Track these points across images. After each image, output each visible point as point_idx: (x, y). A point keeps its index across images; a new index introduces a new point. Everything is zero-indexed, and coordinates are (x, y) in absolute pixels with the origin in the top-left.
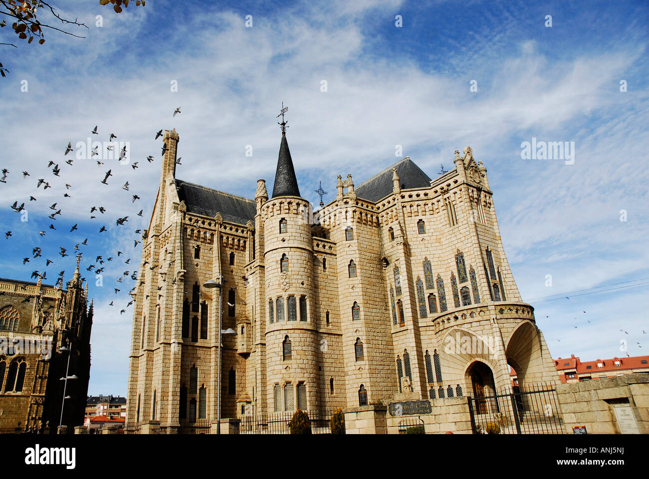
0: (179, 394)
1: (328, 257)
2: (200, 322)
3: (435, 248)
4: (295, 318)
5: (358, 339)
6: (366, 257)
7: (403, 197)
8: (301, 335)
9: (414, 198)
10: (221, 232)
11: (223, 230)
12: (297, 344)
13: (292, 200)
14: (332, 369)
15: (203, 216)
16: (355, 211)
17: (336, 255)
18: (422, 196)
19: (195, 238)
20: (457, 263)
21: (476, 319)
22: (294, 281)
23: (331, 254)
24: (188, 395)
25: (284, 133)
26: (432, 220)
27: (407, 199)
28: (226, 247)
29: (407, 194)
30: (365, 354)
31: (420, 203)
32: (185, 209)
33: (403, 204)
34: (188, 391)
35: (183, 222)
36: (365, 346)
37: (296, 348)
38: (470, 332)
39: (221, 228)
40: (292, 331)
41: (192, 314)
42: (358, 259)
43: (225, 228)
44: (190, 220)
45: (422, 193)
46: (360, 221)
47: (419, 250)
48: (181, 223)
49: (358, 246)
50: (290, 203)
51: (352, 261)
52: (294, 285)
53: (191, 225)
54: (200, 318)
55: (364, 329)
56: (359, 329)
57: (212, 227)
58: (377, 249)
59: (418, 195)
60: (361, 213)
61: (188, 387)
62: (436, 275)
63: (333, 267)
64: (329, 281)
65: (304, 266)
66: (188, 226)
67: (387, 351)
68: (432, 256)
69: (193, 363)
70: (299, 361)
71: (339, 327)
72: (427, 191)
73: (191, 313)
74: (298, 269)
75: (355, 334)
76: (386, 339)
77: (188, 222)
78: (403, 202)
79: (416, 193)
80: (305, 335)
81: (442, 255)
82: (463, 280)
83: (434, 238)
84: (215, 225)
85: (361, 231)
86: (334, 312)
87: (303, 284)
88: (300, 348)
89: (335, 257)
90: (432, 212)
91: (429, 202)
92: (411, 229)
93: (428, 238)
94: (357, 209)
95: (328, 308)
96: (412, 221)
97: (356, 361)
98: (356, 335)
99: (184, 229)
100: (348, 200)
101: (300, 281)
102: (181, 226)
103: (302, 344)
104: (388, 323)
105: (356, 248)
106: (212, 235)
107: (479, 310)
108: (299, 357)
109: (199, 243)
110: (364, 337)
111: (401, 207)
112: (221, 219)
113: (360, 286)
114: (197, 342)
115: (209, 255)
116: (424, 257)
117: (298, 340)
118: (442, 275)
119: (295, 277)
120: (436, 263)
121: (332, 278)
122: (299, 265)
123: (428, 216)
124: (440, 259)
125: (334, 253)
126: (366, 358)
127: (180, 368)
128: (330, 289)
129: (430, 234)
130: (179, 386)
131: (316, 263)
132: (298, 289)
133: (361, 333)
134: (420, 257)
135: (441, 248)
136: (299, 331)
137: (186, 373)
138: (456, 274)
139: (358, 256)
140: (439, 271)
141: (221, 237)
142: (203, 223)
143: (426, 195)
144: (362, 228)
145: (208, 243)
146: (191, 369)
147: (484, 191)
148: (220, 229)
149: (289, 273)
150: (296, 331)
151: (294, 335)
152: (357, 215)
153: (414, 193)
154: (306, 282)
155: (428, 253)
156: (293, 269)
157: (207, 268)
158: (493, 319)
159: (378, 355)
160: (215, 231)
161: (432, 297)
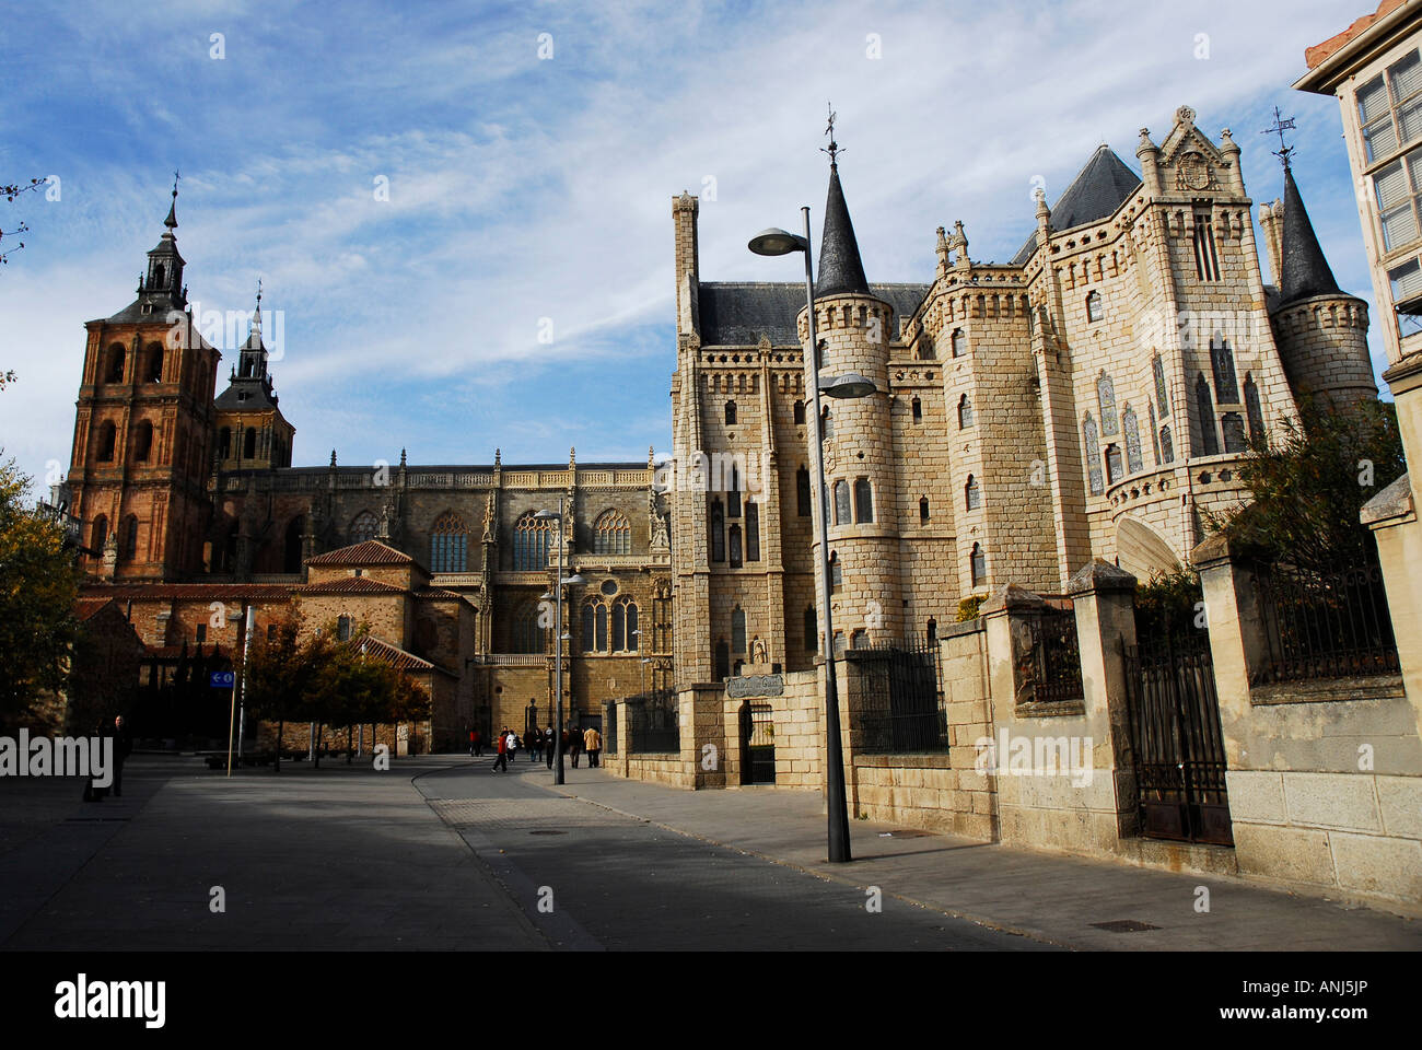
0: (709, 655)
1: (923, 396)
2: (743, 533)
3: (1120, 348)
4: (847, 519)
5: (976, 545)
6: (996, 384)
7: (1056, 250)
8: (858, 549)
9: (1079, 246)
10: (771, 369)
11: (775, 364)
12: (851, 564)
13: (835, 303)
14: (933, 603)
15: (733, 347)
16: (965, 297)
17: (942, 387)
18: (1095, 241)
19: (723, 390)
20: (1155, 376)
21: (1153, 498)
22: (842, 453)
23: (931, 387)
24: (731, 656)
25: (834, 166)
26: (1116, 288)
27: (1064, 252)
28: (784, 393)
29: (1062, 243)
30: (988, 573)
31: (1089, 255)
32: (697, 342)
33: (1055, 265)
34: (730, 650)
35: (697, 365)
36: (987, 557)
37: (849, 572)
38: (1144, 523)
39: (770, 361)
40: (842, 543)
41: (728, 522)
42: (974, 392)
43: (779, 359)
44: (711, 359)
45: (1092, 233)
46: (979, 313)
47: (1090, 357)
48: (694, 368)
49: (975, 366)
50: (831, 309)
51: (964, 396)
52: (844, 461)
53: (712, 369)
54: (743, 526)
55: (986, 525)
56: (978, 526)
57: (754, 364)
58: (1025, 362)
59: (1086, 240)
60: (981, 297)
61: (730, 642)
62: (1122, 404)
63: (939, 413)
64: (927, 441)
65: (864, 422)
66: (707, 372)
67: (1044, 563)
68: (1113, 366)
69: (735, 603)
70: (854, 595)
71: (950, 526)
72: (1104, 228)
73: (726, 520)
74: (850, 430)
75: (971, 536)
76: (1042, 539)
77: (705, 364)
78: (1055, 261)
79: (1081, 235)
80: (865, 548)
81: (1133, 362)
82: (1164, 413)
83: (1119, 326)
84: (759, 359)
85: (982, 334)
86: (937, 497)
87: (861, 456)
88: (856, 571)
89: (941, 391)
90: (1113, 272)
91: (1107, 251)
92: (1073, 315)
93: (1107, 329)
94: (971, 292)
95: (925, 491)
96: (1076, 298)
97: (974, 585)
98: (972, 539)
99: (700, 378)
100: (956, 275)
101: (857, 452)
102: (694, 373)
103: (860, 563)
104: (1047, 508)
105: (970, 370)
106: (755, 377)
107: (1158, 478)
108: (854, 587)
109: (732, 397)
110: (986, 541)
111: (1050, 273)
112: (769, 346)
113: (979, 443)
114: (741, 567)
115: (752, 414)
116: (1097, 370)
117: (853, 557)
118: (1132, 402)
119: (845, 445)
120: (1122, 380)
121: (933, 433)
122: (852, 423)
123: (1107, 281)
124: (1131, 370)
125: (937, 383)
126: (989, 580)
127: (707, 614)
128: (931, 454)
129: (1111, 320)
130: (708, 641)
131: (895, 411)
132: (853, 467)
133: (981, 534)
134: (1090, 372)
135: (1131, 346)
136: (854, 542)
137: (724, 620)
138: (1154, 401)
139: (973, 384)
140: (1126, 396)
141: (773, 378)
142: (736, 359)
143: (1102, 235)
144: (986, 327)
145: (749, 393)
146: (733, 612)
147: (1217, 204)
148: (768, 364)
149: (835, 440)
150: (849, 542)
151: (844, 550)
152: (972, 302)
153: (1077, 238)
154: (867, 452)
155: (1107, 360)
156: (841, 432)
157: (751, 439)
158: (1184, 496)
159: (1018, 571)
160: (760, 368)
161: (1114, 450)
